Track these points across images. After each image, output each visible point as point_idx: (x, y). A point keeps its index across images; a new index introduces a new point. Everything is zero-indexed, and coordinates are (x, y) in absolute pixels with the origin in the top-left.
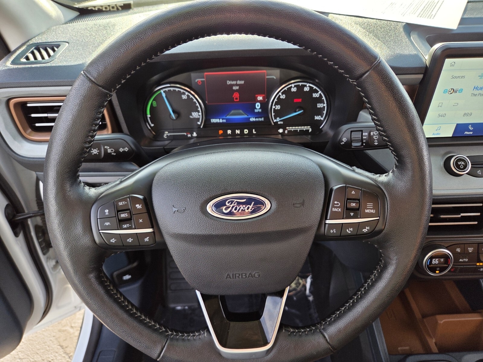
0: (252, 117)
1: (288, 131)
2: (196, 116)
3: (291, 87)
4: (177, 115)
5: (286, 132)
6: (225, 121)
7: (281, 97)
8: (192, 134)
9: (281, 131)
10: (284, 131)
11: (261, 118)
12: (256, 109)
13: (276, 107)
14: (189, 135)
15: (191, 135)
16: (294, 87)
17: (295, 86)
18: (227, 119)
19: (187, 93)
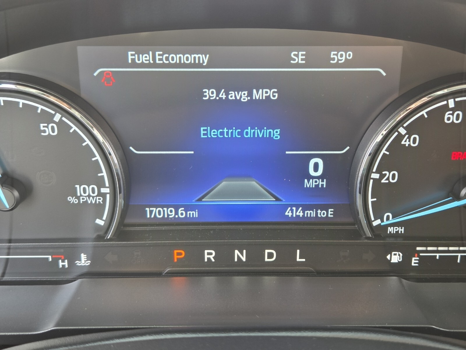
0: (292, 206)
1: (422, 260)
2: (89, 196)
3: (446, 108)
4: (16, 194)
5: (414, 261)
6: (194, 214)
7: (405, 142)
8: (73, 258)
9: (395, 258)
10: (407, 259)
11: (325, 208)
12: (310, 177)
13: (382, 176)
14: (63, 264)
15: (71, 263)
16: (454, 110)
17: (458, 106)
18: (201, 209)
19: (57, 117)
